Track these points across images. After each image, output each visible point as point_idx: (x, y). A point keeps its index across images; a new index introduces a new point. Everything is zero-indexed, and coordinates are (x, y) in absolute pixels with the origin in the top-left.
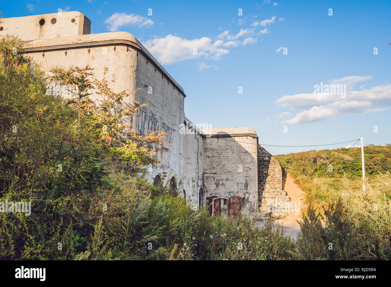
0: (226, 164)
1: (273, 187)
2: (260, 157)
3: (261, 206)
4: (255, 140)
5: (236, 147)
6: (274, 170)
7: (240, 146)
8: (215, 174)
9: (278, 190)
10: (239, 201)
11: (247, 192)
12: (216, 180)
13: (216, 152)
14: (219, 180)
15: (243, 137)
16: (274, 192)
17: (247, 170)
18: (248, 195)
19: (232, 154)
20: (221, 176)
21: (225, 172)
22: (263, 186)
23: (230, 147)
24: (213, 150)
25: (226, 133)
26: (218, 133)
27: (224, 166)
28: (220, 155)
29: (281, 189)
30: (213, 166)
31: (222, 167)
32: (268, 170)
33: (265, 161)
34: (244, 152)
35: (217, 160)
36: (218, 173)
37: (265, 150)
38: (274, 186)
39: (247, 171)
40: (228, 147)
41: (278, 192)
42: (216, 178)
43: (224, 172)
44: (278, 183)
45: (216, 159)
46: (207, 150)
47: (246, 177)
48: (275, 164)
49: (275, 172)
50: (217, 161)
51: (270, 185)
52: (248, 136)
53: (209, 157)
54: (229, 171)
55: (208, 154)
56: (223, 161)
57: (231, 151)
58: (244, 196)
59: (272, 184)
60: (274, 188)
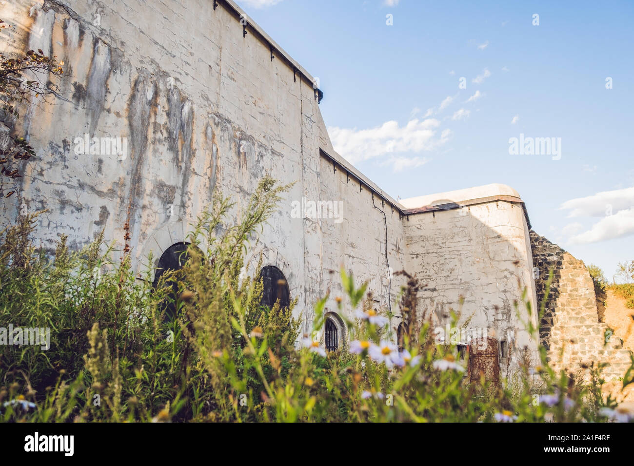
0: (455, 268)
1: (576, 316)
2: (538, 255)
3: (550, 360)
4: (518, 209)
5: (474, 229)
6: (573, 281)
7: (483, 225)
8: (434, 290)
9: (588, 322)
10: (493, 348)
11: (509, 328)
12: (437, 305)
13: (432, 243)
14: (443, 304)
15: (488, 204)
16: (579, 327)
17: (506, 277)
18: (512, 333)
19: (466, 243)
20: (446, 294)
21: (455, 284)
22: (549, 315)
23: (461, 229)
24: (424, 239)
25: (449, 201)
26: (433, 202)
27: (451, 273)
28: (441, 248)
29: (594, 319)
30: (428, 274)
31: (448, 273)
32: (558, 281)
33: (549, 263)
34: (495, 238)
35: (436, 260)
36: (440, 287)
37: (548, 242)
38: (576, 314)
39: (505, 279)
40: (456, 230)
41: (588, 327)
42: (436, 299)
43: (453, 284)
44: (587, 306)
45: (432, 259)
46: (413, 242)
47: (505, 291)
48: (575, 268)
49: (576, 284)
50: (436, 263)
51: (568, 313)
52: (498, 200)
53: (417, 254)
54: (463, 281)
55: (416, 248)
56: (448, 261)
57: (465, 238)
58: (503, 337)
59: (573, 310)
60: (577, 318)
